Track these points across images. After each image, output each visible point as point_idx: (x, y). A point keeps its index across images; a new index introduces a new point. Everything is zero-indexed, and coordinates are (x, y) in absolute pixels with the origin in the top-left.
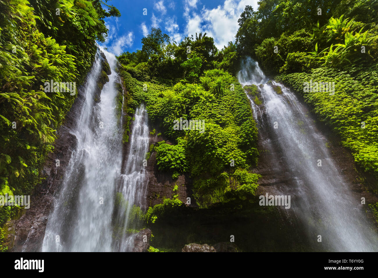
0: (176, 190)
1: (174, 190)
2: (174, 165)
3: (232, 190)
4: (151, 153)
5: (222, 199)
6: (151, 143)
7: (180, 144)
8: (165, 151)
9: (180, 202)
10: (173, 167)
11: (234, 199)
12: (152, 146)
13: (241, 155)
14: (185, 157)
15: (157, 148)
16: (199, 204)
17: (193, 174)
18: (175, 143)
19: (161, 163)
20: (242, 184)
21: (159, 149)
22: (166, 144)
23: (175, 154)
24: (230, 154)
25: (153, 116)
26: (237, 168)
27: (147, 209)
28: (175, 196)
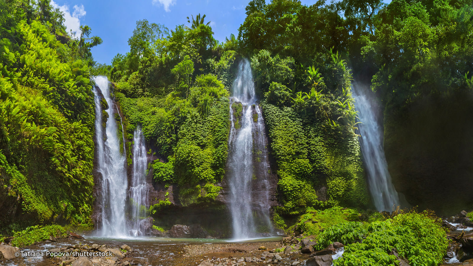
0: (167, 195)
1: (166, 195)
2: (166, 179)
3: (202, 197)
4: (149, 169)
5: (196, 202)
6: (148, 161)
7: (170, 162)
8: (158, 168)
9: (170, 203)
10: (165, 180)
11: (203, 202)
12: (150, 164)
13: (212, 173)
14: (173, 173)
15: (153, 165)
16: (182, 204)
17: (180, 185)
18: (167, 161)
19: (156, 178)
20: (208, 193)
21: (155, 166)
22: (160, 163)
23: (166, 170)
24: (204, 173)
25: (148, 137)
26: (207, 183)
27: (150, 207)
28: (167, 199)
